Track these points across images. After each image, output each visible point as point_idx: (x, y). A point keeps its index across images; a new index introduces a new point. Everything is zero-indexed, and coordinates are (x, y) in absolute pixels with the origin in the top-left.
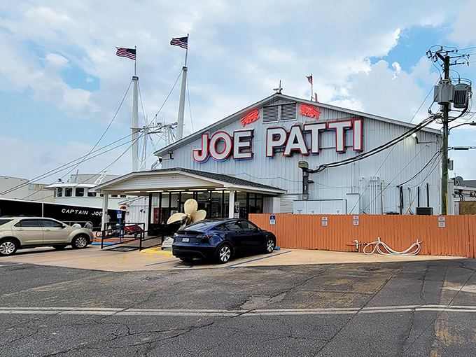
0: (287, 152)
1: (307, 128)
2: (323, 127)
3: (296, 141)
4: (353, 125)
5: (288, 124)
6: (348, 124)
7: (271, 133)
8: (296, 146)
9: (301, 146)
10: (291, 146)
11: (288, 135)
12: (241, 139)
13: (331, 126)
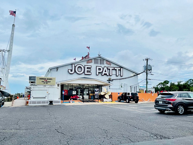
0: (103, 74)
1: (109, 68)
2: (113, 68)
3: (105, 71)
4: (121, 69)
5: (103, 66)
6: (120, 69)
7: (98, 68)
8: (105, 73)
9: (107, 73)
10: (104, 72)
11: (103, 69)
12: (88, 68)
13: (115, 68)
